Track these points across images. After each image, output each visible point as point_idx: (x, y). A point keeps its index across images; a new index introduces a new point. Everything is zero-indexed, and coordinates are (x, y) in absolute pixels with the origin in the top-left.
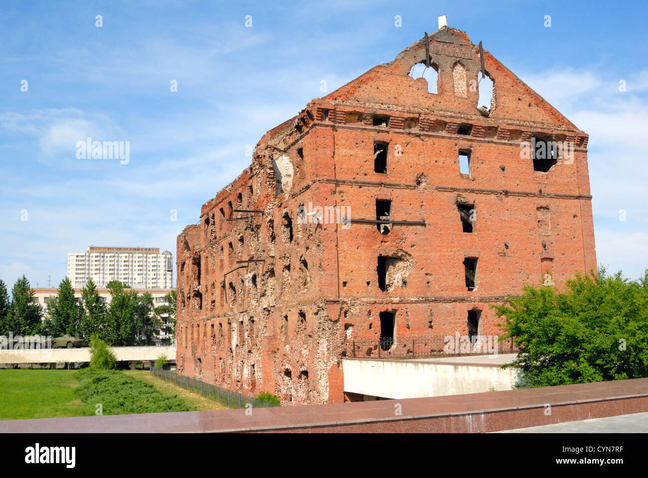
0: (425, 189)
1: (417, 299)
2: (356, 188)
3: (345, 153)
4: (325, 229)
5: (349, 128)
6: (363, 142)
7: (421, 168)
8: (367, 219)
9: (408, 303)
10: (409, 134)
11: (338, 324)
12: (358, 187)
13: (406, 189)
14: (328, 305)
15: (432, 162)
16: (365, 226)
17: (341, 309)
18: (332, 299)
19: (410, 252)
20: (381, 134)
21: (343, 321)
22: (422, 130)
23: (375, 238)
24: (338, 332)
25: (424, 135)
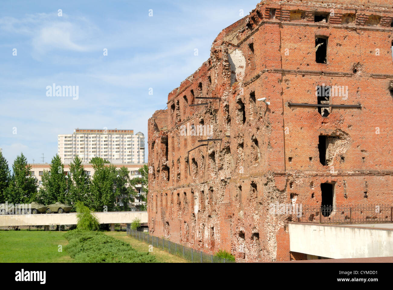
0: (361, 76)
1: (353, 172)
2: (299, 76)
3: (290, 46)
4: (273, 113)
5: (293, 25)
6: (305, 36)
7: (357, 58)
8: (310, 103)
9: (346, 176)
10: (347, 28)
11: (284, 193)
12: (301, 76)
13: (343, 77)
14: (276, 177)
15: (367, 52)
16: (307, 110)
17: (287, 180)
18: (279, 172)
19: (347, 132)
20: (321, 29)
21: (289, 191)
22: (358, 25)
23: (316, 120)
24: (284, 200)
25: (360, 29)
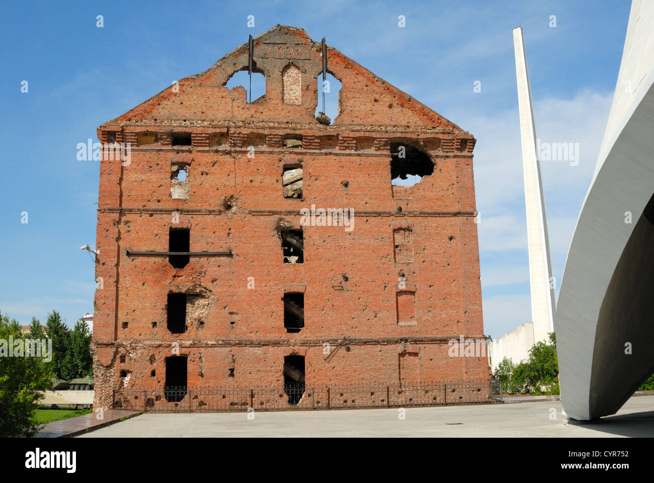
0: (234, 213)
1: (214, 342)
2: (145, 216)
3: (136, 178)
4: (103, 264)
5: (142, 150)
6: (158, 164)
7: (230, 190)
8: (157, 251)
9: (203, 347)
10: (217, 151)
11: (111, 370)
12: (148, 215)
13: (209, 215)
14: (99, 349)
15: (245, 182)
16: (153, 259)
17: (116, 353)
18: (105, 342)
19: (210, 288)
20: (181, 154)
21: (118, 366)
22: (233, 146)
23: (165, 273)
24: (111, 379)
25: (236, 152)
